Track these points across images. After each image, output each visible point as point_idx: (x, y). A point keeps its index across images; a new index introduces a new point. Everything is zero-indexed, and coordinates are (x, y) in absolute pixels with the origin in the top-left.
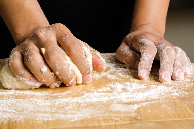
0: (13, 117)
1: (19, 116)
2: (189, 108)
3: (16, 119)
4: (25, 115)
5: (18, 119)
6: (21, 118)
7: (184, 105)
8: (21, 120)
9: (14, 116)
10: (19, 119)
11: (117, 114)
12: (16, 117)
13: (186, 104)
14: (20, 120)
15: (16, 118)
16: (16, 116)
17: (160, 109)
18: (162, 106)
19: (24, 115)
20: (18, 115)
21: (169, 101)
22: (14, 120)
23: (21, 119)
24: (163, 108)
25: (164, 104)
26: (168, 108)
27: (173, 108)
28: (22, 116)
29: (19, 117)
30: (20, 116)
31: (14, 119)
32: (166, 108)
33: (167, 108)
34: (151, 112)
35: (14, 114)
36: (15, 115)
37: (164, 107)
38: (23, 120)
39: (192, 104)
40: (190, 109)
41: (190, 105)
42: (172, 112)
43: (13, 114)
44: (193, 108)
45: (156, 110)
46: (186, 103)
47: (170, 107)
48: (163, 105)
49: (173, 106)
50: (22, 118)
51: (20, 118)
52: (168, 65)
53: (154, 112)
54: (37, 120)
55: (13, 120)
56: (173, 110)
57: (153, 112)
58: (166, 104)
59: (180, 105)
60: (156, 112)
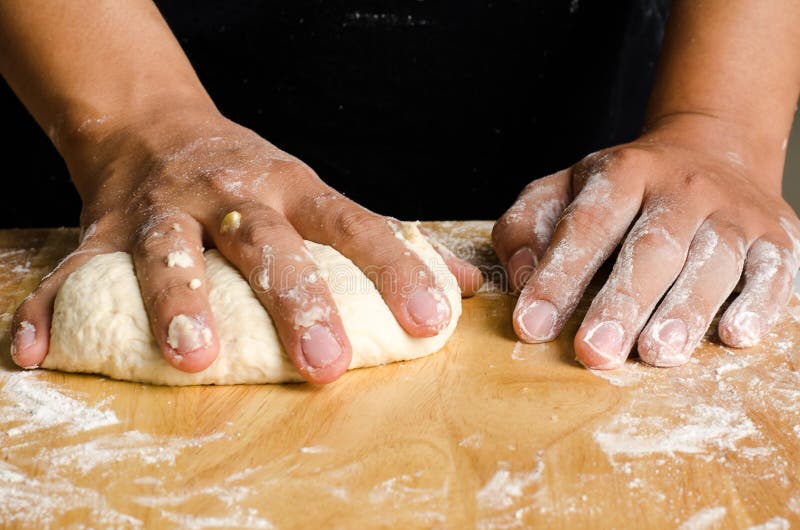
0: (11, 505)
1: (36, 497)
2: (742, 500)
3: (20, 515)
4: (60, 499)
5: (29, 516)
6: (43, 508)
7: (725, 483)
8: (38, 519)
9: (19, 498)
10: (34, 515)
11: (435, 514)
12: (24, 504)
13: (736, 479)
14: (34, 520)
15: (23, 510)
16: (25, 498)
17: (619, 501)
18: (632, 485)
19: (57, 498)
20: (32, 496)
21: (666, 464)
22: (12, 518)
23: (41, 516)
24: (632, 494)
25: (641, 478)
26: (656, 497)
27: (675, 499)
28: (47, 502)
29: (34, 505)
30: (40, 502)
31: (14, 512)
32: (646, 495)
33: (651, 494)
34: (580, 511)
35: (21, 489)
36: (21, 493)
37: (640, 488)
38: (47, 520)
39: (760, 482)
40: (746, 503)
41: (750, 484)
42: (668, 514)
43: (17, 490)
44: (758, 503)
45: (602, 503)
46: (738, 473)
47: (665, 490)
48: (637, 480)
49: (677, 487)
50: (48, 510)
51: (38, 508)
52: (621, 297)
53: (592, 512)
54: (104, 521)
55: (6, 517)
56: (672, 507)
57: (589, 513)
58: (652, 478)
59: (709, 483)
60: (599, 510)
